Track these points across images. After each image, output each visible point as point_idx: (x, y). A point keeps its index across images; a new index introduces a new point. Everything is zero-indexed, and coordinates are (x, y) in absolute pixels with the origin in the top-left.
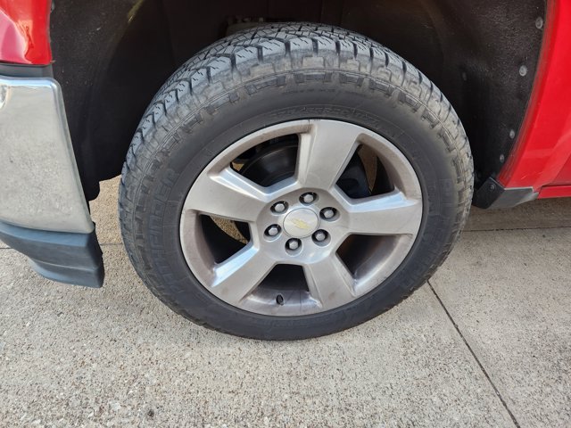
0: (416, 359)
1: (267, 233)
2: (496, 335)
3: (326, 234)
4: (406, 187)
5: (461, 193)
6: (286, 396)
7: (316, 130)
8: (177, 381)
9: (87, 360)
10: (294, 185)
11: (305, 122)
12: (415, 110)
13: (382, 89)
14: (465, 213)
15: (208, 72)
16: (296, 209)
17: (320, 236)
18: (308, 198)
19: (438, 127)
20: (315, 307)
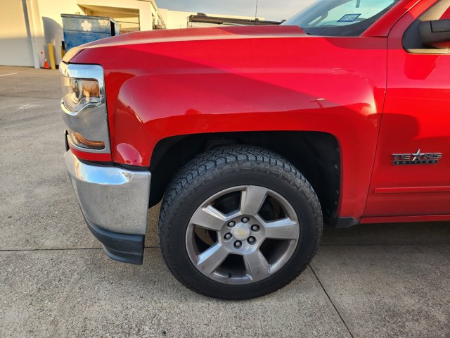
0: (305, 312)
1: (225, 237)
2: (351, 302)
3: (254, 238)
4: (291, 215)
5: (316, 218)
6: (234, 328)
7: (248, 189)
8: (177, 318)
9: (129, 307)
10: (239, 213)
11: (243, 186)
12: (289, 182)
13: (275, 174)
14: (320, 229)
15: (206, 167)
16: (239, 225)
17: (251, 240)
18: (245, 220)
19: (300, 189)
20: (249, 279)
